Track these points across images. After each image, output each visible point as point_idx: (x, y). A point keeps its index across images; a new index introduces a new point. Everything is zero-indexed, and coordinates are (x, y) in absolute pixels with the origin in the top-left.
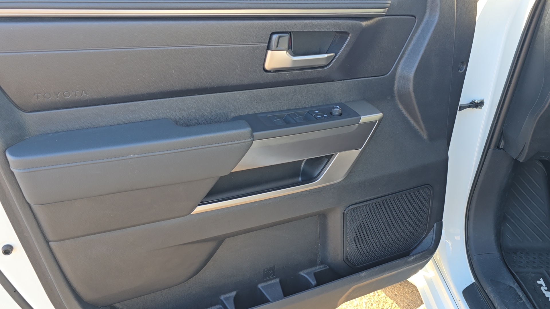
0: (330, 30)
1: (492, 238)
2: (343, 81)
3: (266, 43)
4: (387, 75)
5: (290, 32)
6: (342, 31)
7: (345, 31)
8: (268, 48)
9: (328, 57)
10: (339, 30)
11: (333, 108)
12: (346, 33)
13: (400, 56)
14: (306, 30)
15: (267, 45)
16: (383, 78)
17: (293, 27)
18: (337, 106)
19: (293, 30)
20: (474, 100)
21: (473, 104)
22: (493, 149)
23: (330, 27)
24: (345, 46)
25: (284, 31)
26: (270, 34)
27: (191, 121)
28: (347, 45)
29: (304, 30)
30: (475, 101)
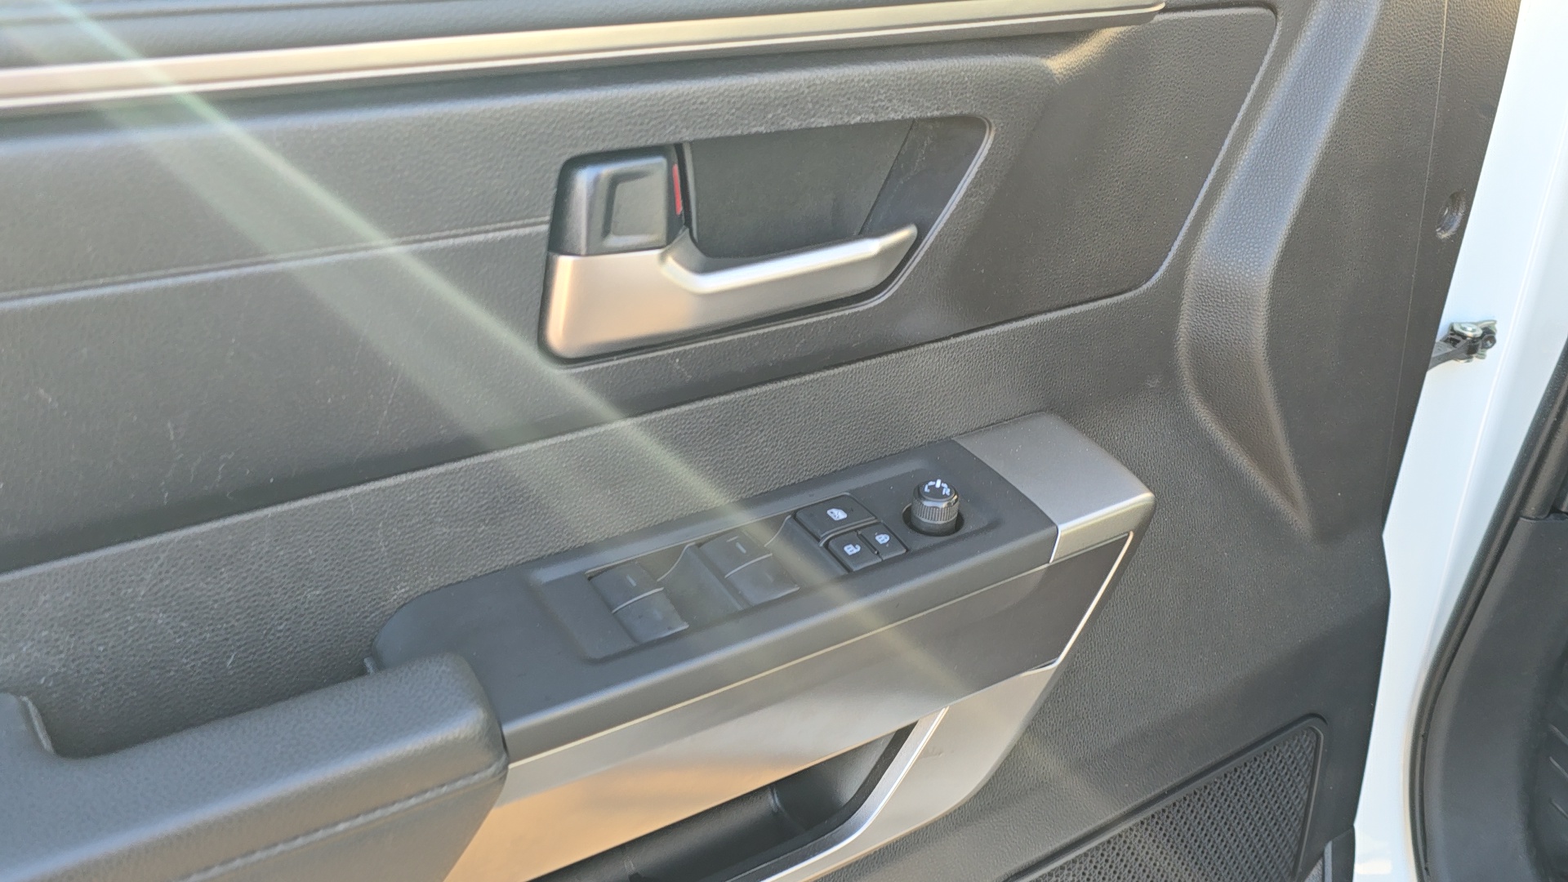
0: (892, 116)
1: (1516, 837)
2: (953, 341)
3: (540, 219)
4: (1149, 284)
5: (679, 147)
6: (955, 112)
7: (966, 112)
8: (557, 242)
9: (884, 254)
10: (936, 113)
11: (919, 494)
12: (974, 124)
13: (1206, 197)
14: (762, 129)
15: (545, 228)
16: (1132, 299)
17: (685, 119)
18: (938, 484)
19: (686, 135)
20: (1460, 324)
21: (1458, 345)
22: (1536, 519)
23: (890, 101)
24: (969, 189)
25: (642, 143)
26: (559, 167)
27: (153, 668)
28: (976, 183)
29: (754, 130)
30: (1464, 329)
